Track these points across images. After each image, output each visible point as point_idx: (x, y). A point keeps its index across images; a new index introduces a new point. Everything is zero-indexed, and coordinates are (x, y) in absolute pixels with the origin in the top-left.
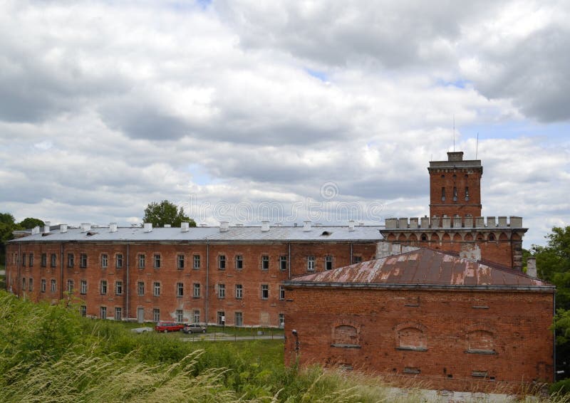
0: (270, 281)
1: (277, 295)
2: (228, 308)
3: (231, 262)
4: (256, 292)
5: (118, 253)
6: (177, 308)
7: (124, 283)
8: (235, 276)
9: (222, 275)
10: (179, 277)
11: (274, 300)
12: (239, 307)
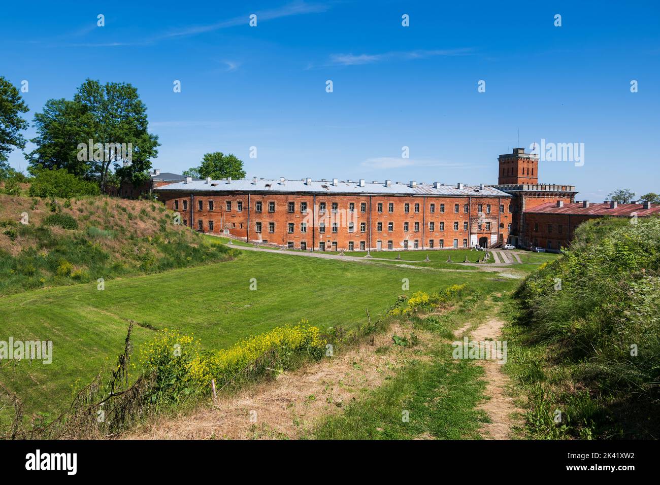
0: (459, 220)
1: (463, 228)
2: (435, 237)
3: (438, 207)
4: (451, 226)
5: (363, 202)
6: (404, 239)
7: (368, 223)
8: (440, 217)
9: (433, 216)
10: (406, 218)
11: (461, 231)
12: (442, 236)
